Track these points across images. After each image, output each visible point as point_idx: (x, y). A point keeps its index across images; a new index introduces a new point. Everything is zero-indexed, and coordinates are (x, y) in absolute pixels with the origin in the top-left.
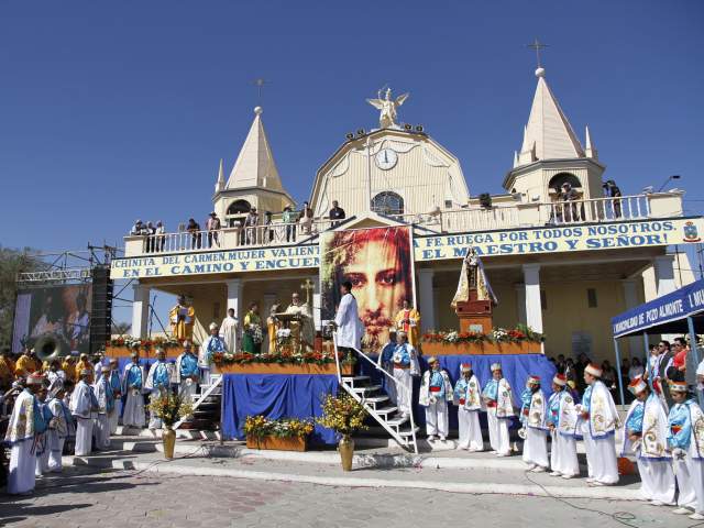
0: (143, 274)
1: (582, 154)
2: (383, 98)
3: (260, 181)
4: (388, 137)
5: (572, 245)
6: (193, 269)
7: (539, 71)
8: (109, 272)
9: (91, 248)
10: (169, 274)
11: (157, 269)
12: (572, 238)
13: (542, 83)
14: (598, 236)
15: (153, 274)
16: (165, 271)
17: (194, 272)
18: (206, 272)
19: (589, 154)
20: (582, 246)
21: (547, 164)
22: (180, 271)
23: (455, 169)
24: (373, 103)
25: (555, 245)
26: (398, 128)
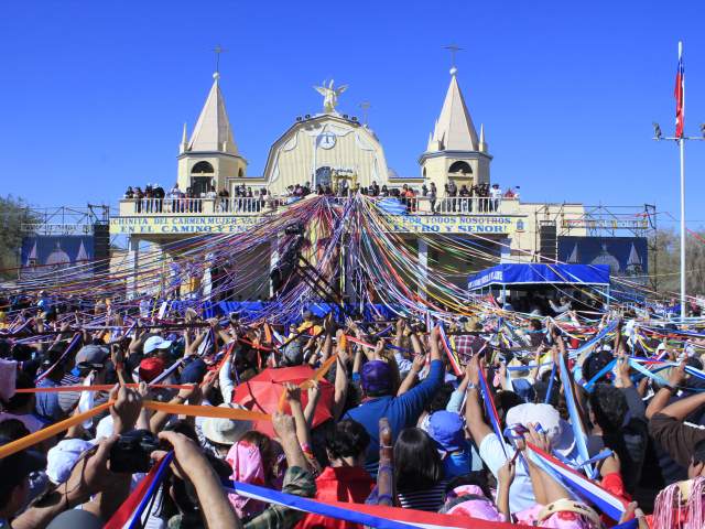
0: (137, 231)
1: (476, 147)
2: (328, 88)
3: (220, 146)
4: (330, 123)
5: (449, 229)
6: (179, 229)
7: (453, 71)
8: (108, 227)
9: (90, 206)
10: (160, 232)
11: (150, 228)
12: (449, 225)
13: (454, 81)
14: (465, 224)
15: (146, 231)
16: (157, 229)
17: (180, 231)
18: (190, 232)
19: (481, 149)
20: (455, 230)
21: (450, 153)
22: (169, 230)
23: (380, 154)
24: (319, 90)
25: (438, 228)
26: (338, 115)
